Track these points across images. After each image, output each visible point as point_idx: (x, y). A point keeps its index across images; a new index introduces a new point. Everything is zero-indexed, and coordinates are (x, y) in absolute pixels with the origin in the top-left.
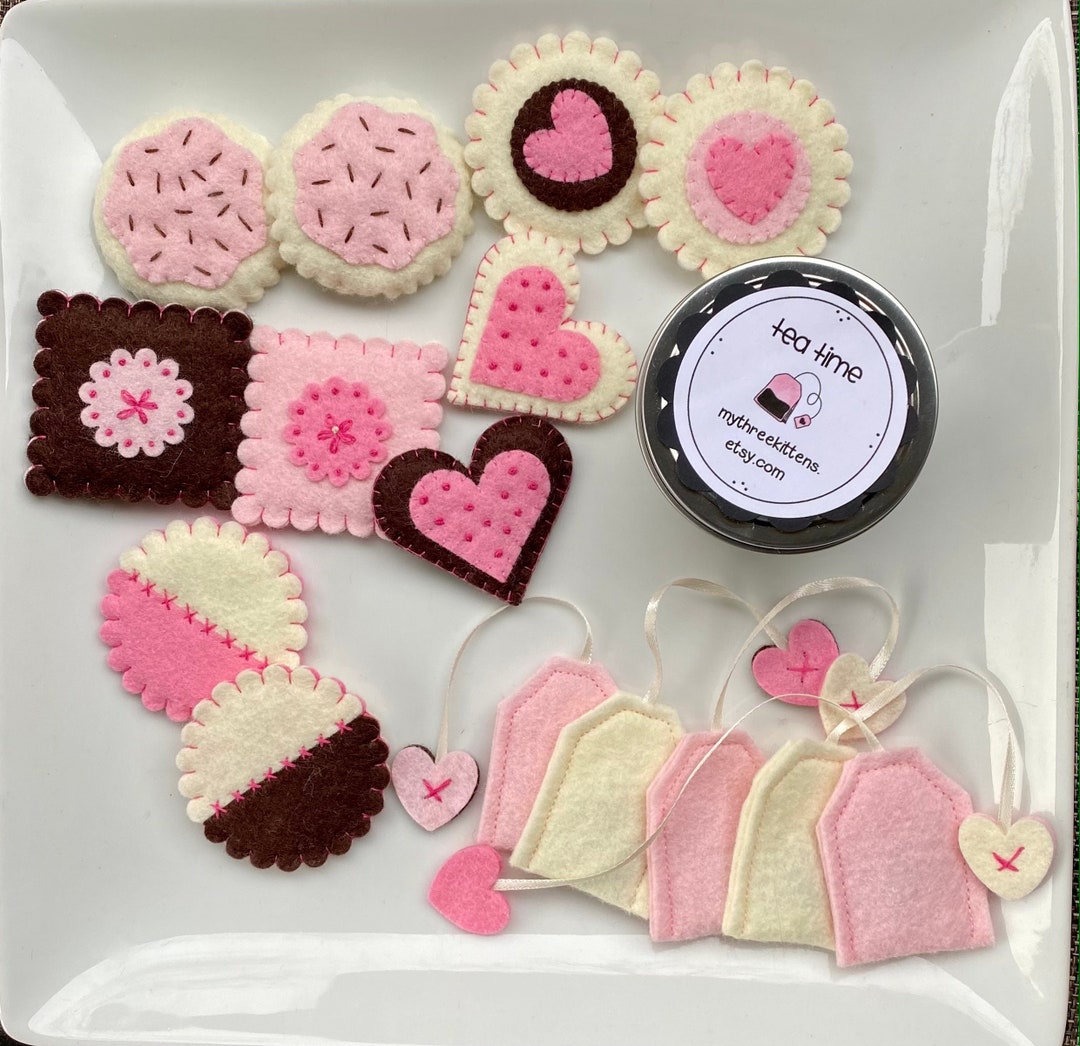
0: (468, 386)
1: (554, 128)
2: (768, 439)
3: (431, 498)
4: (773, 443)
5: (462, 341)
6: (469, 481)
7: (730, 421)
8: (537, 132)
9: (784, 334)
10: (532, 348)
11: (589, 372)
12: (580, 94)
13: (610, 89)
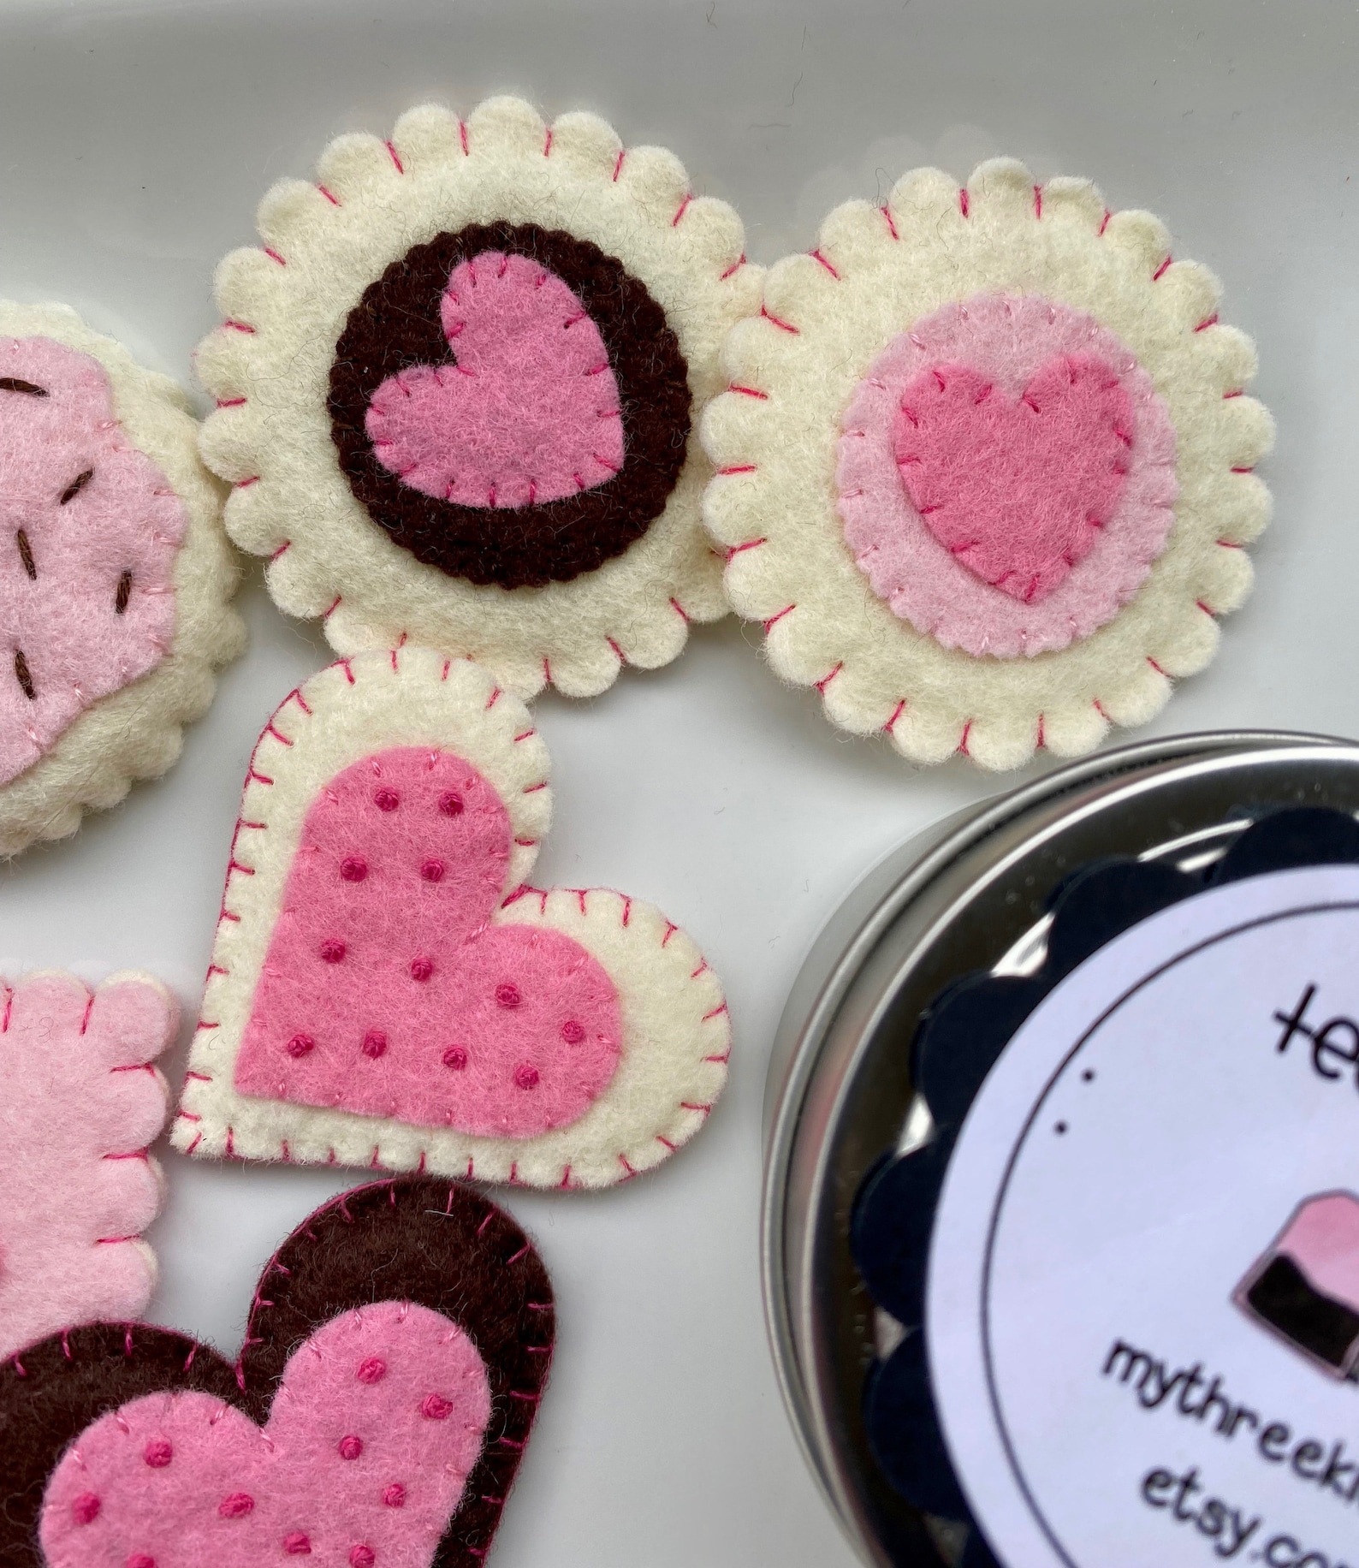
0: (232, 1104)
1: (452, 360)
2: (1300, 1453)
3: (110, 1501)
4: (1320, 1466)
5: (212, 968)
6: (234, 1418)
7: (1152, 1390)
8: (403, 375)
9: (1320, 1042)
10: (415, 987)
11: (591, 1044)
12: (521, 264)
13: (608, 248)
